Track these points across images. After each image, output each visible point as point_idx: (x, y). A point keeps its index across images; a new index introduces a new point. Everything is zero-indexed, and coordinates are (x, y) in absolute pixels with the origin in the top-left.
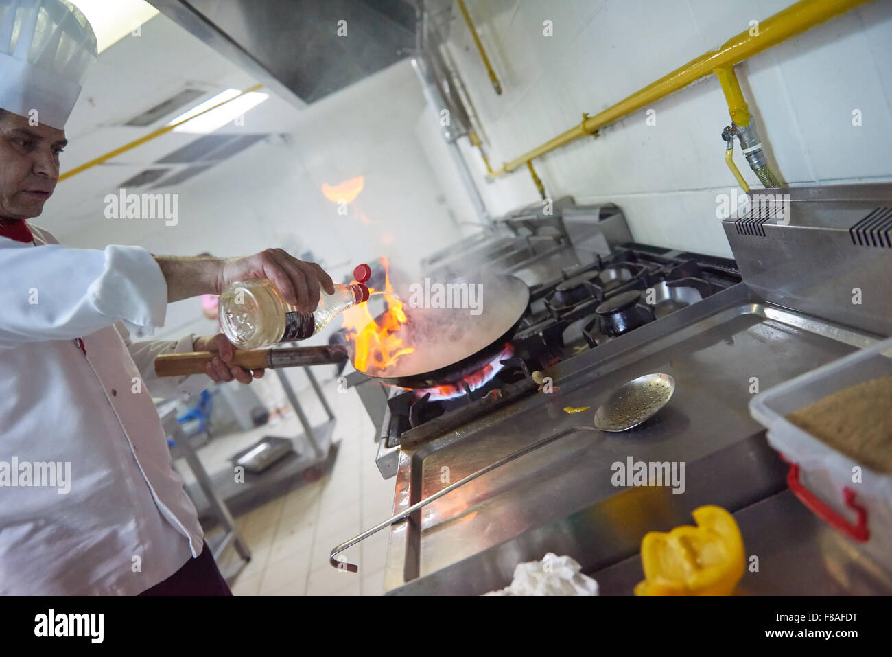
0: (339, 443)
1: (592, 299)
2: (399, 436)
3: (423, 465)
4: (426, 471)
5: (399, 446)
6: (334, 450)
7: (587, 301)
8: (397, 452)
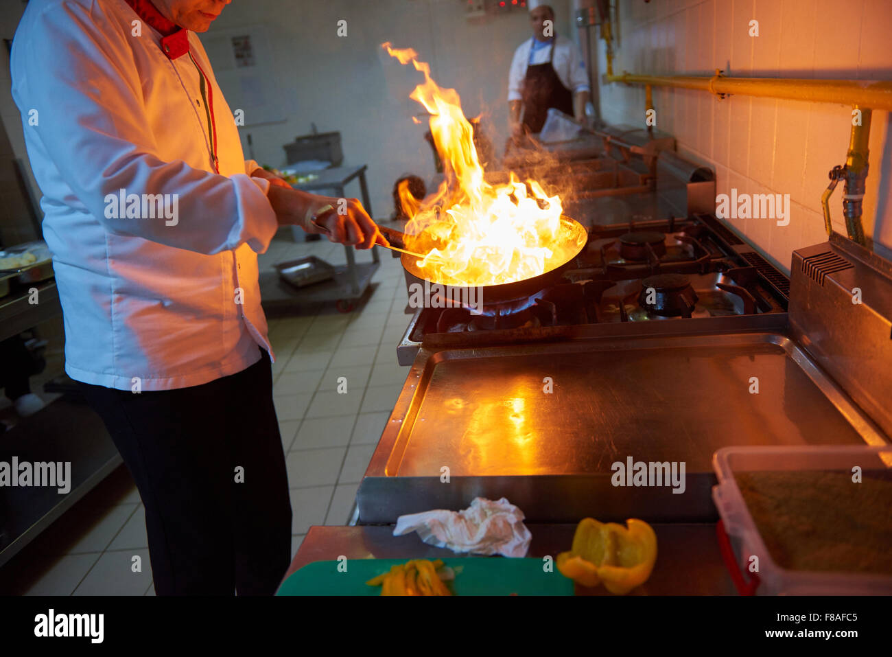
0: (377, 285)
1: (646, 263)
2: (424, 332)
3: (435, 369)
4: (435, 375)
5: (421, 343)
6: (370, 290)
7: (642, 264)
8: (418, 347)
